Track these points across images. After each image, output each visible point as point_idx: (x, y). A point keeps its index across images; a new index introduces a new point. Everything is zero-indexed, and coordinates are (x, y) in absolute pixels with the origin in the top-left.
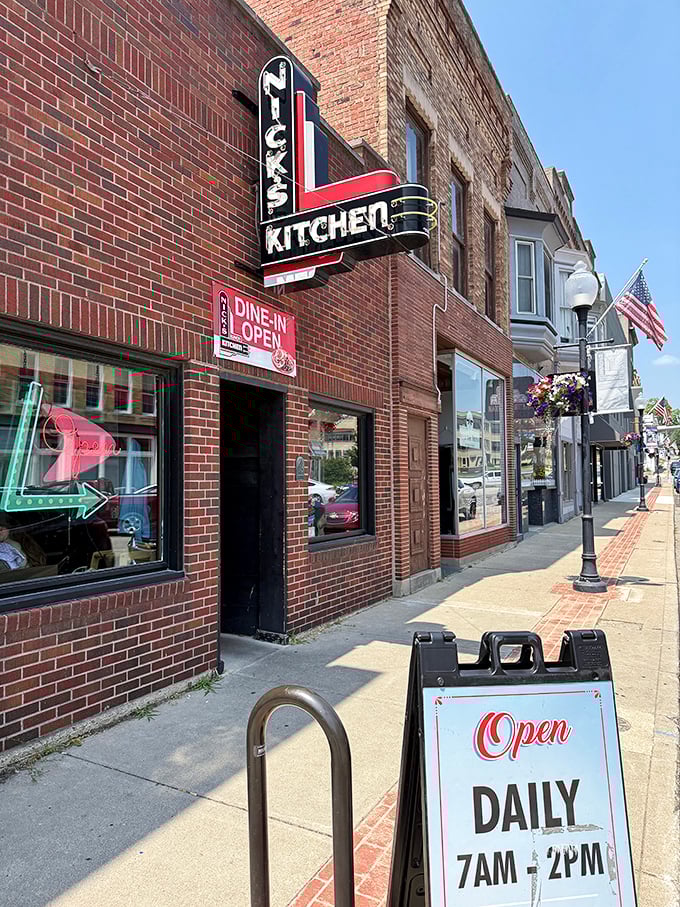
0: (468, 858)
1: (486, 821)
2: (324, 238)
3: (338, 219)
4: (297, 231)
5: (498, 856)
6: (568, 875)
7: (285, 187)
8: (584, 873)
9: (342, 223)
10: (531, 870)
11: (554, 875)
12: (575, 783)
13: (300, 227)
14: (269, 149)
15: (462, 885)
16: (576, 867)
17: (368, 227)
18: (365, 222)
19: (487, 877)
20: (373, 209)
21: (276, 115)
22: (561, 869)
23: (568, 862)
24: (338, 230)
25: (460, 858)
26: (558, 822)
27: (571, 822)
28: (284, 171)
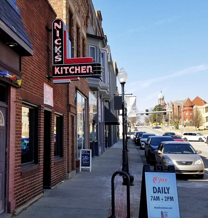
0: (152, 197)
1: (155, 192)
2: (73, 72)
3: (77, 68)
4: (65, 69)
5: (157, 197)
6: (168, 200)
7: (61, 56)
8: (170, 200)
9: (79, 69)
10: (162, 199)
11: (166, 200)
12: (169, 188)
13: (66, 68)
14: (56, 44)
15: (151, 200)
16: (169, 200)
17: (87, 72)
18: (86, 70)
19: (155, 199)
20: (88, 67)
21: (58, 35)
22: (167, 199)
23: (168, 199)
24: (78, 71)
25: (151, 196)
26: (166, 193)
27: (168, 193)
28: (61, 52)
